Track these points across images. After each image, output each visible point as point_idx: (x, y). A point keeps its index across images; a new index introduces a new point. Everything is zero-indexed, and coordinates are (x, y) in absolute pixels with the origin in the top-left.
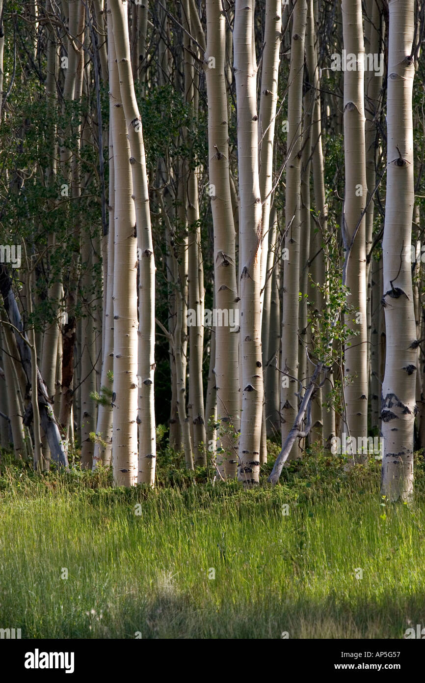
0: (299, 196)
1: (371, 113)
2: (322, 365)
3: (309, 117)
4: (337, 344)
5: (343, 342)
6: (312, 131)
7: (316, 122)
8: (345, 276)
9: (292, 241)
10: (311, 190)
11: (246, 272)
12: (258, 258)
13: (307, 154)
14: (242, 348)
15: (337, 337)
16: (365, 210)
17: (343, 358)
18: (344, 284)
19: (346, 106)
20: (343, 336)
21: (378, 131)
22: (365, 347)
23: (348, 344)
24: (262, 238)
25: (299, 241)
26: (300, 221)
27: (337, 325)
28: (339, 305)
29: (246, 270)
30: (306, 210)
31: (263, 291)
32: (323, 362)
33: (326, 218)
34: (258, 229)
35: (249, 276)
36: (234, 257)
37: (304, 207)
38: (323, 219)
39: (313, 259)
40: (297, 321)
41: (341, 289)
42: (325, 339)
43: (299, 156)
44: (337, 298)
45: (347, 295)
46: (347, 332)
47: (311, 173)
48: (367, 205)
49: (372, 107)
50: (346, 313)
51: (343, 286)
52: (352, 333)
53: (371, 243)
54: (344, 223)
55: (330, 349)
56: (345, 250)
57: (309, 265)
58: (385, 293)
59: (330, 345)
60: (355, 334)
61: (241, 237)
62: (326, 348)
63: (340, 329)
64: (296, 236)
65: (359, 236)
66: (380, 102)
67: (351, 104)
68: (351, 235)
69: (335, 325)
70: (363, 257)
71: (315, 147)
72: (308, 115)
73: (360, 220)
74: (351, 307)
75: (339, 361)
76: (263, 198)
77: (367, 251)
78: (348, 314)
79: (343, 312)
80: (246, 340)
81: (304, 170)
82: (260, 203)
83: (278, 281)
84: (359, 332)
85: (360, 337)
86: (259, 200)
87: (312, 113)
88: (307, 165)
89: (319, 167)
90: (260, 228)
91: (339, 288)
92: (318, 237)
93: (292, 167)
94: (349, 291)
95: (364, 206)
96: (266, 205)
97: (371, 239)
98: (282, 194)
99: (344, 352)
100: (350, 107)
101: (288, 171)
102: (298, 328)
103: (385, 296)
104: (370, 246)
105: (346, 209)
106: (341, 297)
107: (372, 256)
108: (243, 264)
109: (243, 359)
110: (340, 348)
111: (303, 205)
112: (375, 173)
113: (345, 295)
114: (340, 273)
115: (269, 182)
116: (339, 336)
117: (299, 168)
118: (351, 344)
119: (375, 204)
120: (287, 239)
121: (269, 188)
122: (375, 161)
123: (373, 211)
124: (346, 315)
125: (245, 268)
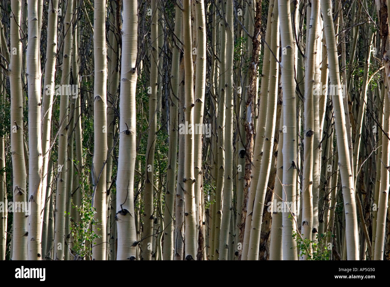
0: (66, 153)
1: (111, 103)
2: (78, 256)
3: (73, 105)
4: (88, 244)
5: (91, 242)
6: (75, 114)
7: (77, 108)
8: (93, 201)
9: (61, 181)
10: (74, 149)
11: (32, 198)
12: (40, 190)
13: (71, 127)
14: (29, 245)
15: (88, 239)
16: (106, 161)
17: (91, 252)
18: (92, 207)
19: (95, 98)
20: (91, 238)
21: (115, 114)
22: (105, 244)
23: (94, 244)
24: (43, 178)
25: (66, 180)
26: (66, 168)
27: (88, 232)
28: (89, 219)
29: (32, 197)
30: (71, 161)
31: (43, 211)
32: (79, 254)
33: (83, 167)
34: (40, 172)
35: (34, 201)
36: (25, 189)
37: (69, 160)
38: (81, 167)
39: (74, 192)
40: (64, 230)
41: (91, 209)
42: (81, 240)
43: (67, 129)
44: (88, 215)
45: (94, 213)
46: (94, 236)
47: (74, 139)
48: (108, 158)
49: (112, 100)
50: (93, 224)
51: (91, 208)
52: (97, 237)
53: (110, 182)
54: (93, 169)
55: (83, 246)
56: (94, 185)
57: (72, 195)
58: (117, 212)
59: (84, 244)
60: (99, 237)
61: (30, 176)
62: (80, 245)
63: (90, 234)
64: (64, 178)
65: (102, 177)
66: (117, 96)
67: (99, 97)
68: (97, 177)
69: (87, 231)
70: (105, 190)
71: (77, 123)
72: (73, 104)
73: (103, 167)
74: (96, 220)
75: (89, 254)
76: (44, 153)
77: (107, 187)
78: (95, 225)
79: (92, 223)
80: (31, 240)
81: (70, 137)
82: (42, 156)
83: (53, 206)
84: (101, 236)
85: (101, 239)
86: (41, 155)
87: (75, 102)
88: (71, 134)
89: (79, 136)
90: (41, 172)
91: (89, 209)
92: (77, 178)
93: (62, 135)
94: (96, 210)
95: (106, 159)
96: (46, 158)
97: (110, 180)
98: (57, 152)
99: (92, 248)
100: (98, 99)
101: (60, 138)
102: (64, 234)
103: (117, 214)
104: (110, 185)
105: (95, 160)
106: (91, 214)
107: (111, 191)
108: (31, 194)
109: (29, 251)
110: (89, 246)
111: (69, 159)
112: (113, 140)
113: (93, 213)
114: (90, 200)
115: (48, 144)
116: (89, 238)
117: (67, 136)
118: (96, 243)
119: (113, 159)
120: (59, 179)
121: (48, 147)
122: (113, 132)
123: (112, 163)
124: (93, 225)
125: (32, 196)
